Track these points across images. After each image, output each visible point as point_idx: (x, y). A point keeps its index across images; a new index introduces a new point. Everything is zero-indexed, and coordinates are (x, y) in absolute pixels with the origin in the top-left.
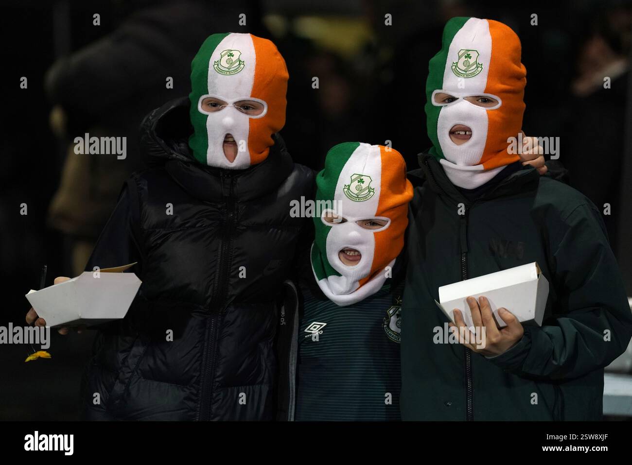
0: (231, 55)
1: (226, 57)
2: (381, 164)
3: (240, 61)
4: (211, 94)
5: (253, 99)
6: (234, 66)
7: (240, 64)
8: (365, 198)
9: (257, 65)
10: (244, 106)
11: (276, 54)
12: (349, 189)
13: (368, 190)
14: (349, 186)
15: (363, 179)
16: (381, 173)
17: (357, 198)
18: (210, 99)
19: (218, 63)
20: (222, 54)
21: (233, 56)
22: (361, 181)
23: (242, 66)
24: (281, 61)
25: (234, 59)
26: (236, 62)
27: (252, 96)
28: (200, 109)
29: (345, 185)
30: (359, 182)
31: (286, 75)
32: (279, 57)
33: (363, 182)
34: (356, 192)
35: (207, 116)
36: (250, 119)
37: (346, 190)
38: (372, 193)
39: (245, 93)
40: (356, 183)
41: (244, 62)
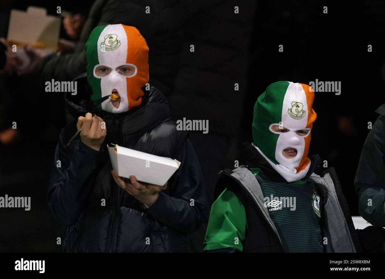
0: (111, 38)
1: (108, 39)
2: (305, 95)
3: (117, 41)
4: (101, 64)
5: (128, 64)
6: (114, 44)
7: (117, 43)
8: (301, 117)
9: (128, 42)
10: (123, 70)
11: (139, 35)
12: (291, 111)
13: (302, 112)
14: (291, 109)
15: (298, 105)
16: (306, 101)
17: (296, 117)
18: (101, 67)
19: (103, 43)
20: (105, 38)
21: (112, 38)
22: (298, 106)
23: (119, 44)
24: (143, 40)
25: (113, 40)
26: (115, 42)
27: (127, 62)
28: (95, 75)
29: (289, 109)
30: (296, 107)
31: (147, 48)
32: (141, 37)
33: (299, 107)
34: (296, 113)
35: (101, 79)
36: (127, 79)
37: (289, 112)
38: (304, 114)
39: (123, 61)
40: (295, 108)
41: (120, 41)
